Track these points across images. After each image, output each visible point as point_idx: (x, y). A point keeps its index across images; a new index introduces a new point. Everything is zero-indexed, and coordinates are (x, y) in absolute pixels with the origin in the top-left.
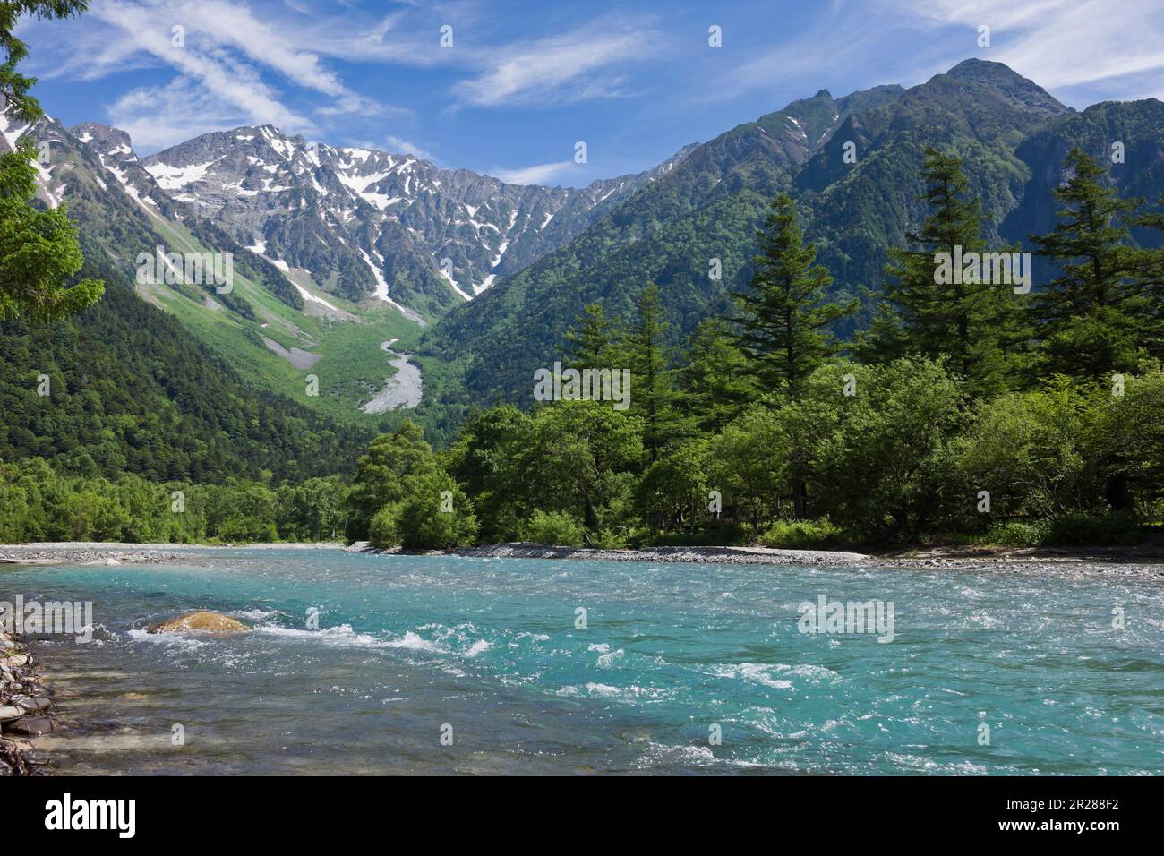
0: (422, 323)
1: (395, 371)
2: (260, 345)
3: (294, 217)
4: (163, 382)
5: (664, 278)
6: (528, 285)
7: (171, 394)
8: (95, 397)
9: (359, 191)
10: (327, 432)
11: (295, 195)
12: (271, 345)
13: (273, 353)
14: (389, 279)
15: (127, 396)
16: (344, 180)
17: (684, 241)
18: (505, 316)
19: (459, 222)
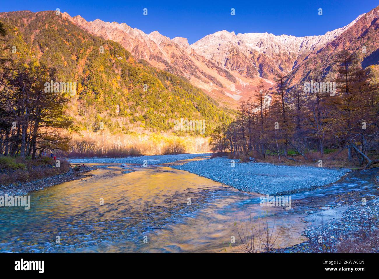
0: (272, 84)
2: (224, 94)
3: (233, 56)
9: (251, 46)
11: (233, 50)
13: (229, 96)
14: (261, 72)
16: (247, 43)
18: (297, 79)
19: (282, 52)
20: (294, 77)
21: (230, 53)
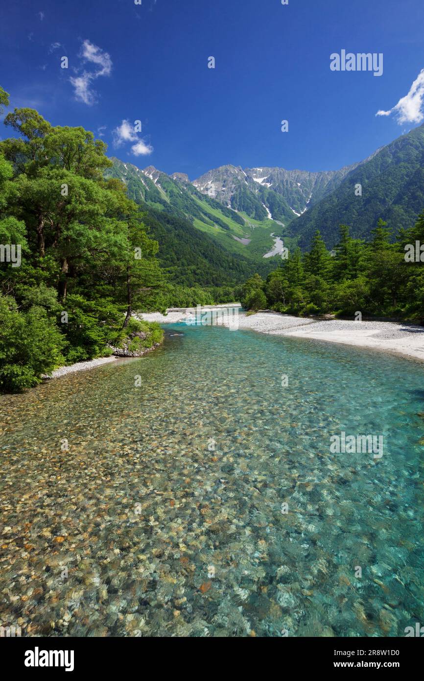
0: (284, 225)
1: (275, 243)
2: (232, 238)
3: (240, 194)
4: (203, 254)
6: (319, 209)
7: (206, 257)
8: (185, 261)
9: (260, 183)
10: (253, 265)
11: (240, 187)
12: (235, 238)
13: (236, 240)
14: (272, 212)
16: (255, 180)
18: (311, 221)
19: (294, 189)
20: (308, 218)
21: (236, 190)
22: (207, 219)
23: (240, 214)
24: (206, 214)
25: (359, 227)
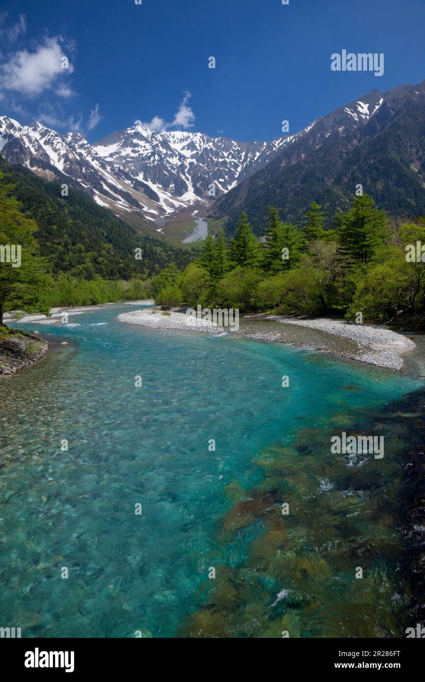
0: (208, 204)
1: (197, 225)
2: (143, 218)
3: (153, 163)
4: (107, 237)
5: (304, 180)
6: (249, 186)
7: (110, 242)
8: (82, 247)
9: (179, 150)
10: (170, 252)
11: (153, 154)
12: (147, 217)
14: (194, 186)
15: (93, 245)
16: (172, 145)
17: (313, 163)
18: (240, 199)
20: (237, 196)
22: (112, 192)
23: (154, 187)
24: (111, 186)
25: (295, 209)
